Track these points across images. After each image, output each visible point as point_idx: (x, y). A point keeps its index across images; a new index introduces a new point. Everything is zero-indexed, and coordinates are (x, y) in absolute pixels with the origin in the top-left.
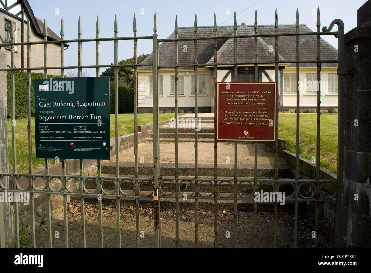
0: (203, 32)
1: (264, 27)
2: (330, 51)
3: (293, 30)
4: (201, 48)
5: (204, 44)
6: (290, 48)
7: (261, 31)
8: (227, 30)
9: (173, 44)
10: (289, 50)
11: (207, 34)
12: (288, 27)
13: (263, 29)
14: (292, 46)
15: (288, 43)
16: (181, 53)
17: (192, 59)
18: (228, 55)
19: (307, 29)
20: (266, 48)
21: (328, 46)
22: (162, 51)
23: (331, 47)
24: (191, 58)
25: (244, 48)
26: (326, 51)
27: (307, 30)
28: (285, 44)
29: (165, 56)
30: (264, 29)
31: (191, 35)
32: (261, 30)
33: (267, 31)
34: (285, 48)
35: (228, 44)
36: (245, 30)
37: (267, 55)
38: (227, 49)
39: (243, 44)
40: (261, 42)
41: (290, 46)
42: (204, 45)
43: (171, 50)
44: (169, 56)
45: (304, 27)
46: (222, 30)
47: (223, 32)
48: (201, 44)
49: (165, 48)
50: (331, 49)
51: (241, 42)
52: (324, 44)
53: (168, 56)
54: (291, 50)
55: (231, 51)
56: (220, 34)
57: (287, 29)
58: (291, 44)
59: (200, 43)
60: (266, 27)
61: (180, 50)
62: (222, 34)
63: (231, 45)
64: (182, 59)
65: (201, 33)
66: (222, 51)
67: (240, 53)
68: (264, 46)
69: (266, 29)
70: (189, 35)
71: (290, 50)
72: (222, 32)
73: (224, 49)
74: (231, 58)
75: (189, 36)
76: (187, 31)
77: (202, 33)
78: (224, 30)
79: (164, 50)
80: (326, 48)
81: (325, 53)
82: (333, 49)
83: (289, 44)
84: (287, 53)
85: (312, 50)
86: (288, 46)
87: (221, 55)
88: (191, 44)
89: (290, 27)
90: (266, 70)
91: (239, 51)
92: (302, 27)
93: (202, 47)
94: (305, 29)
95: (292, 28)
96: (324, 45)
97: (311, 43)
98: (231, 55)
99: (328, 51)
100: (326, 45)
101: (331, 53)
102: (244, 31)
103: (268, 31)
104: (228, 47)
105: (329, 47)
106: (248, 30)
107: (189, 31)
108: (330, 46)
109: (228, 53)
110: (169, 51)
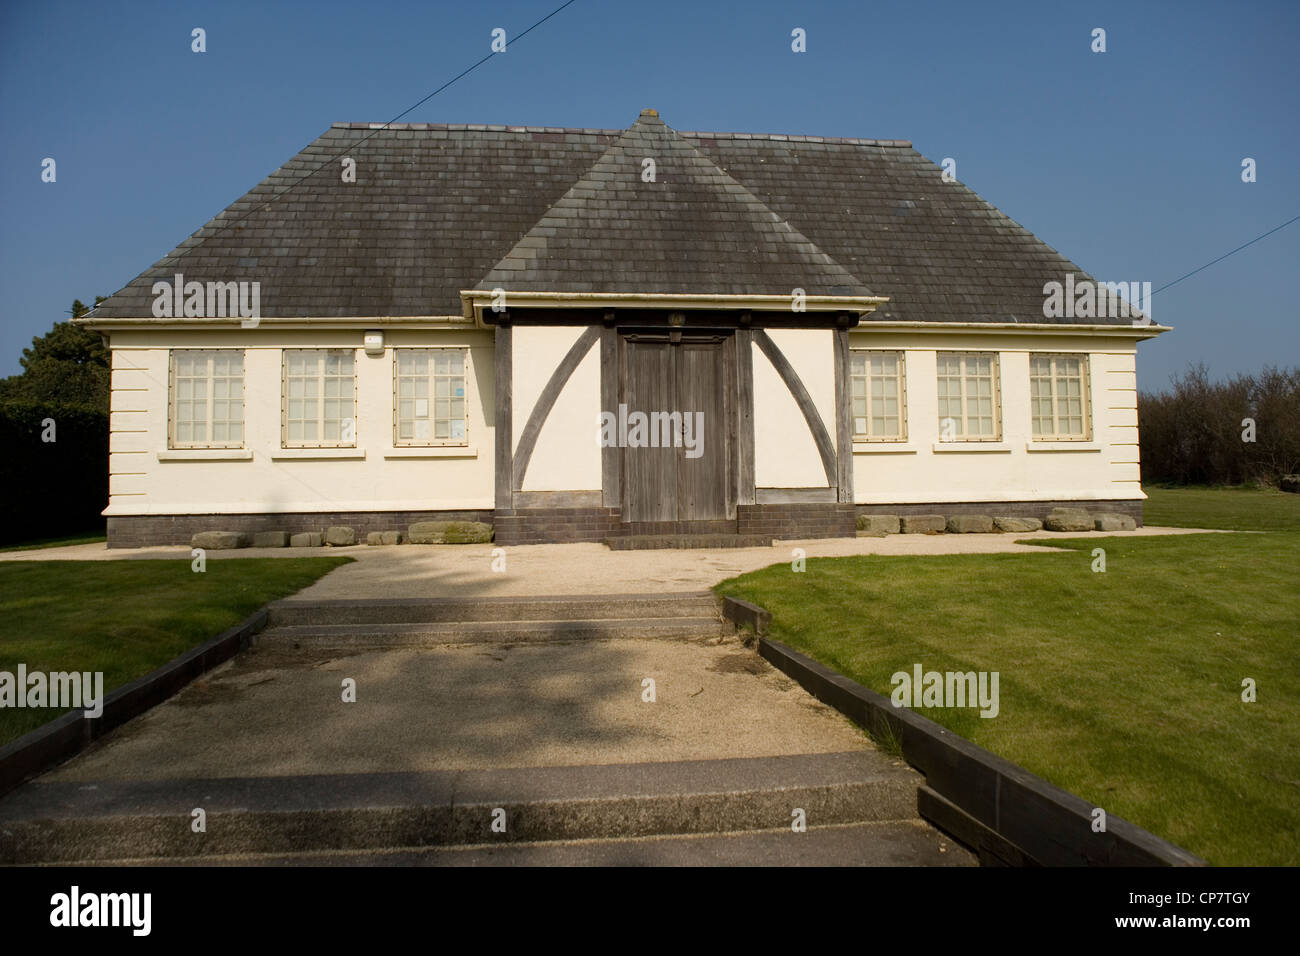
0: (454, 148)
1: (738, 144)
2: (1028, 256)
3: (859, 160)
4: (445, 220)
5: (462, 203)
6: (859, 235)
7: (724, 159)
8: (569, 147)
9: (305, 198)
10: (853, 242)
11: (478, 160)
12: (837, 148)
13: (731, 152)
14: (864, 226)
15: (845, 212)
16: (343, 243)
17: (398, 272)
18: (584, 254)
19: (917, 159)
20: (764, 227)
21: (1014, 235)
22: (247, 228)
23: (1026, 239)
24: (395, 267)
25: (661, 219)
26: (1010, 256)
27: (918, 166)
28: (834, 217)
29: (264, 252)
30: (738, 152)
31: (400, 159)
32: (723, 152)
33: (748, 160)
34: (837, 234)
35: (581, 202)
36: (660, 140)
37: (774, 257)
38: (577, 223)
39: (655, 205)
40: (738, 198)
41: (857, 226)
42: (462, 209)
43: (295, 224)
44: (285, 251)
45: (905, 151)
46: (544, 146)
47: (552, 154)
48: (446, 203)
49: (262, 215)
50: (1030, 247)
52: (996, 223)
53: (276, 252)
54: (864, 242)
55: (595, 233)
56: (539, 161)
57: (834, 155)
58: (860, 218)
59: (441, 199)
60: (744, 144)
61: (342, 228)
62: (545, 161)
63: (594, 204)
64: (349, 271)
65: (446, 155)
66: (552, 232)
67: (641, 244)
68: (753, 217)
69: (746, 152)
70: (391, 159)
71: (859, 246)
72: (546, 155)
73: (562, 223)
74: (596, 266)
75: (385, 163)
76: (381, 143)
77: (450, 152)
78: (554, 146)
79: (258, 225)
80: (1009, 243)
81: (1007, 264)
83: (852, 218)
84: (847, 256)
85: (952, 246)
86: (847, 225)
87: (545, 252)
88: (397, 199)
89: (845, 148)
90: (769, 332)
91: (637, 234)
92: (897, 150)
93: (448, 216)
94: (910, 159)
95: (856, 152)
96: (999, 231)
97: (943, 217)
98: (597, 253)
100: (1006, 231)
101: (1034, 265)
102: (656, 144)
103: (756, 160)
104: (582, 212)
105: (1019, 239)
106: (673, 144)
107: (390, 143)
108: (1021, 235)
109: (584, 243)
110: (284, 227)
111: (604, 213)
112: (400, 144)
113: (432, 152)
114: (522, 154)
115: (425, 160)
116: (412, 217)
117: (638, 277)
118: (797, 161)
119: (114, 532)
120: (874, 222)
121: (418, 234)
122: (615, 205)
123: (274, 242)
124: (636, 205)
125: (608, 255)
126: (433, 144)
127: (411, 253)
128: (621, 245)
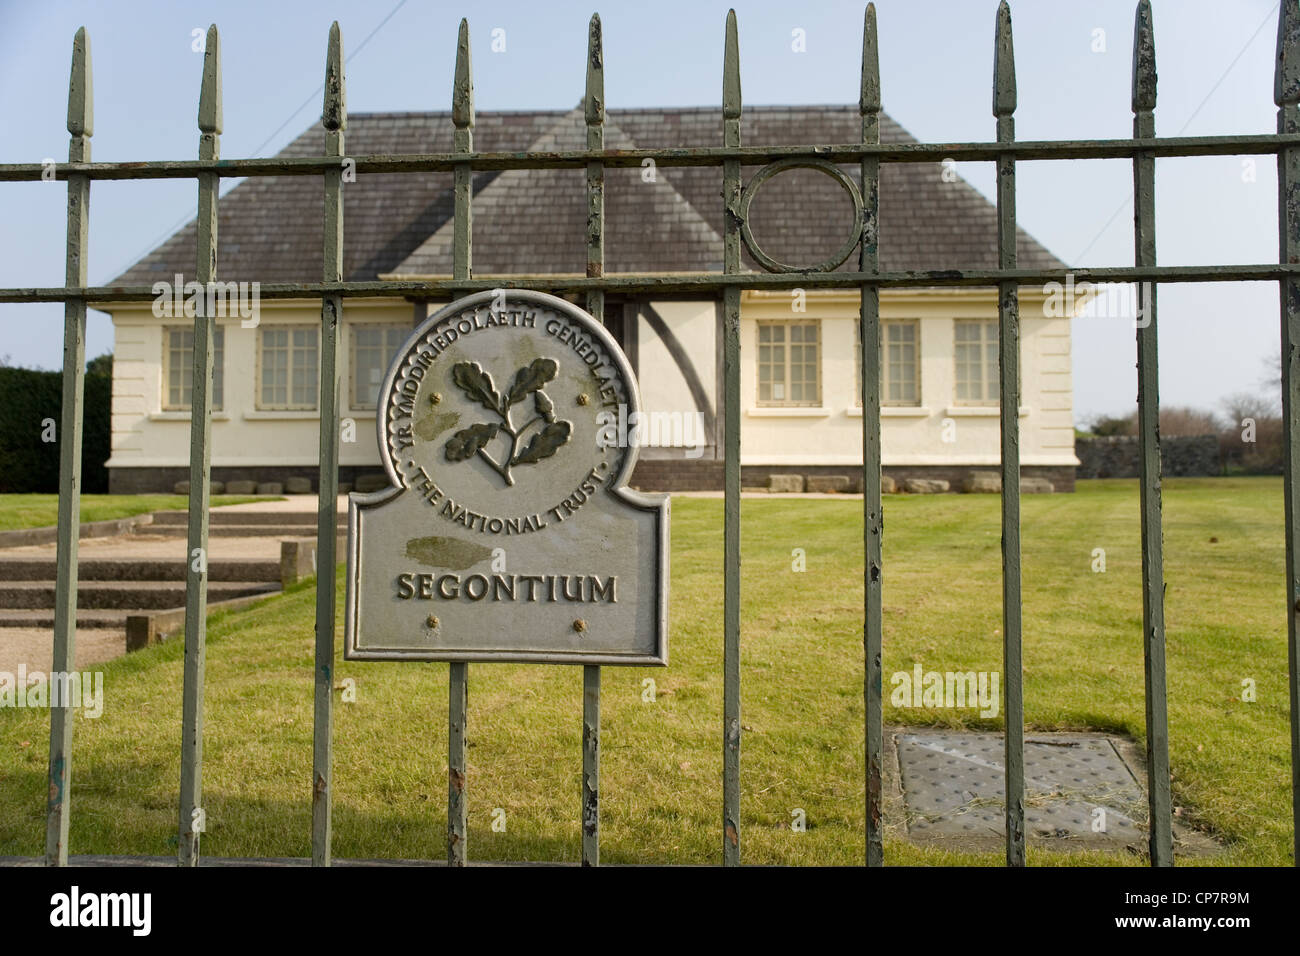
0: (429, 135)
1: (701, 117)
2: (972, 221)
3: (822, 127)
4: (408, 206)
5: (426, 190)
6: (797, 206)
7: (683, 135)
8: (536, 129)
9: (287, 189)
10: (788, 214)
11: (446, 147)
12: (802, 116)
13: (691, 126)
14: (806, 198)
15: (790, 184)
16: (315, 229)
17: (357, 256)
18: (494, 239)
19: (884, 124)
20: (665, 208)
21: (963, 198)
22: (234, 217)
23: (977, 203)
25: (571, 205)
26: (950, 221)
28: (777, 189)
29: (245, 239)
30: (699, 126)
31: (377, 148)
32: (683, 127)
33: (707, 134)
34: (775, 206)
35: (503, 191)
37: (665, 237)
38: (495, 211)
39: (570, 191)
41: (798, 198)
43: (275, 213)
44: (263, 238)
46: (511, 130)
47: (517, 138)
48: (411, 190)
49: (250, 205)
50: (977, 212)
51: (562, 183)
53: (256, 239)
54: (800, 214)
55: (507, 220)
56: (503, 145)
57: (796, 125)
58: (804, 189)
59: (407, 186)
61: (316, 216)
62: (510, 145)
63: (515, 192)
65: (420, 143)
67: (546, 229)
68: (657, 199)
69: (707, 126)
70: (369, 148)
71: (794, 218)
72: (512, 138)
74: (502, 250)
76: (363, 133)
77: (424, 139)
78: (521, 129)
79: (244, 214)
80: (956, 208)
81: (945, 230)
83: (796, 189)
84: (778, 228)
85: (892, 214)
86: (788, 198)
88: (368, 187)
89: (812, 115)
90: (655, 305)
91: (546, 220)
93: (411, 202)
95: (822, 119)
96: (950, 196)
97: (893, 183)
98: (504, 239)
99: (962, 221)
100: (957, 195)
101: (975, 230)
103: (714, 134)
104: (502, 201)
105: (969, 203)
109: (496, 229)
110: (267, 217)
111: (522, 201)
112: (379, 133)
113: (408, 140)
114: (488, 138)
115: (400, 148)
116: (379, 203)
117: (535, 259)
118: (756, 132)
119: (115, 481)
120: (818, 192)
121: (381, 220)
122: (533, 192)
123: (255, 230)
124: (552, 192)
125: (515, 240)
126: (410, 132)
127: (372, 238)
128: (529, 230)
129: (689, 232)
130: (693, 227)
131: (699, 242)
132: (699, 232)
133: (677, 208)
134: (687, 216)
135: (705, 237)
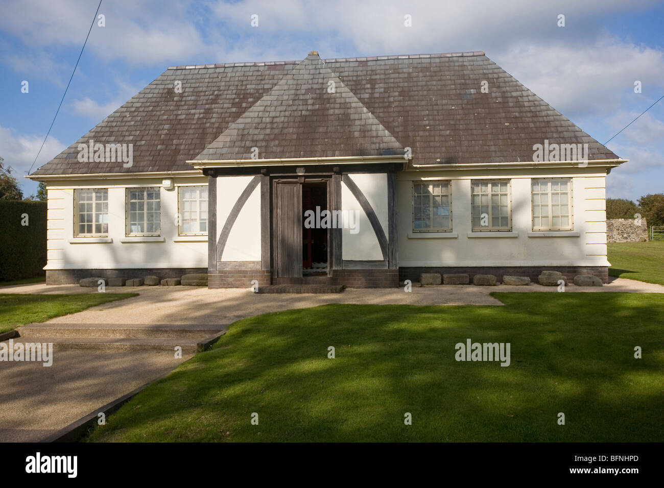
0: (226, 77)
1: (379, 63)
2: (541, 119)
3: (449, 66)
4: (212, 118)
5: (223, 108)
6: (435, 113)
7: (369, 73)
9: (147, 109)
10: (430, 118)
11: (236, 83)
12: (437, 60)
13: (374, 68)
14: (440, 107)
15: (431, 100)
16: (160, 132)
17: (182, 147)
18: (255, 137)
19: (486, 63)
20: (357, 116)
21: (535, 106)
22: (116, 126)
23: (543, 108)
24: (181, 145)
25: (301, 116)
26: (528, 119)
27: (485, 67)
28: (424, 103)
29: (121, 139)
30: (378, 68)
31: (198, 85)
32: (369, 69)
33: (383, 72)
35: (261, 108)
36: (316, 69)
37: (356, 134)
38: (256, 120)
39: (301, 108)
40: (348, 100)
41: (436, 107)
42: (222, 111)
43: (139, 123)
45: (479, 58)
46: (272, 73)
48: (215, 108)
49: (125, 119)
50: (544, 113)
51: (296, 102)
52: (526, 99)
53: (127, 138)
54: (437, 117)
55: (264, 126)
57: (434, 65)
58: (439, 102)
59: (213, 106)
60: (383, 63)
61: (161, 124)
63: (268, 109)
64: (159, 147)
65: (221, 81)
66: (241, 126)
67: (286, 131)
68: (352, 111)
69: (382, 67)
70: (193, 85)
71: (434, 120)
73: (249, 120)
75: (190, 87)
76: (190, 77)
77: (223, 79)
78: (277, 72)
79: (122, 124)
80: (531, 111)
81: (525, 125)
82: (549, 113)
83: (434, 103)
84: (425, 126)
86: (430, 107)
87: (235, 137)
88: (191, 107)
89: (443, 60)
90: (351, 176)
91: (286, 125)
92: (475, 58)
93: (214, 115)
94: (481, 63)
95: (449, 61)
96: (526, 104)
97: (492, 97)
98: (261, 137)
99: (535, 119)
100: (532, 104)
101: (543, 124)
103: (388, 72)
104: (261, 114)
105: (538, 108)
106: (322, 71)
107: (195, 77)
108: (540, 105)
109: (257, 131)
110: (134, 126)
111: (272, 114)
112: (199, 76)
113: (215, 80)
114: (260, 78)
115: (210, 84)
116: (196, 116)
117: (279, 149)
118: (411, 71)
119: (49, 277)
120: (446, 105)
121: (197, 126)
122: (280, 108)
123: (127, 133)
124: (290, 108)
125: (267, 138)
126: (216, 75)
127: (191, 137)
128: (276, 131)
129: (371, 130)
130: (374, 127)
131: (377, 137)
132: (377, 130)
133: (364, 116)
134: (370, 121)
135: (380, 133)
